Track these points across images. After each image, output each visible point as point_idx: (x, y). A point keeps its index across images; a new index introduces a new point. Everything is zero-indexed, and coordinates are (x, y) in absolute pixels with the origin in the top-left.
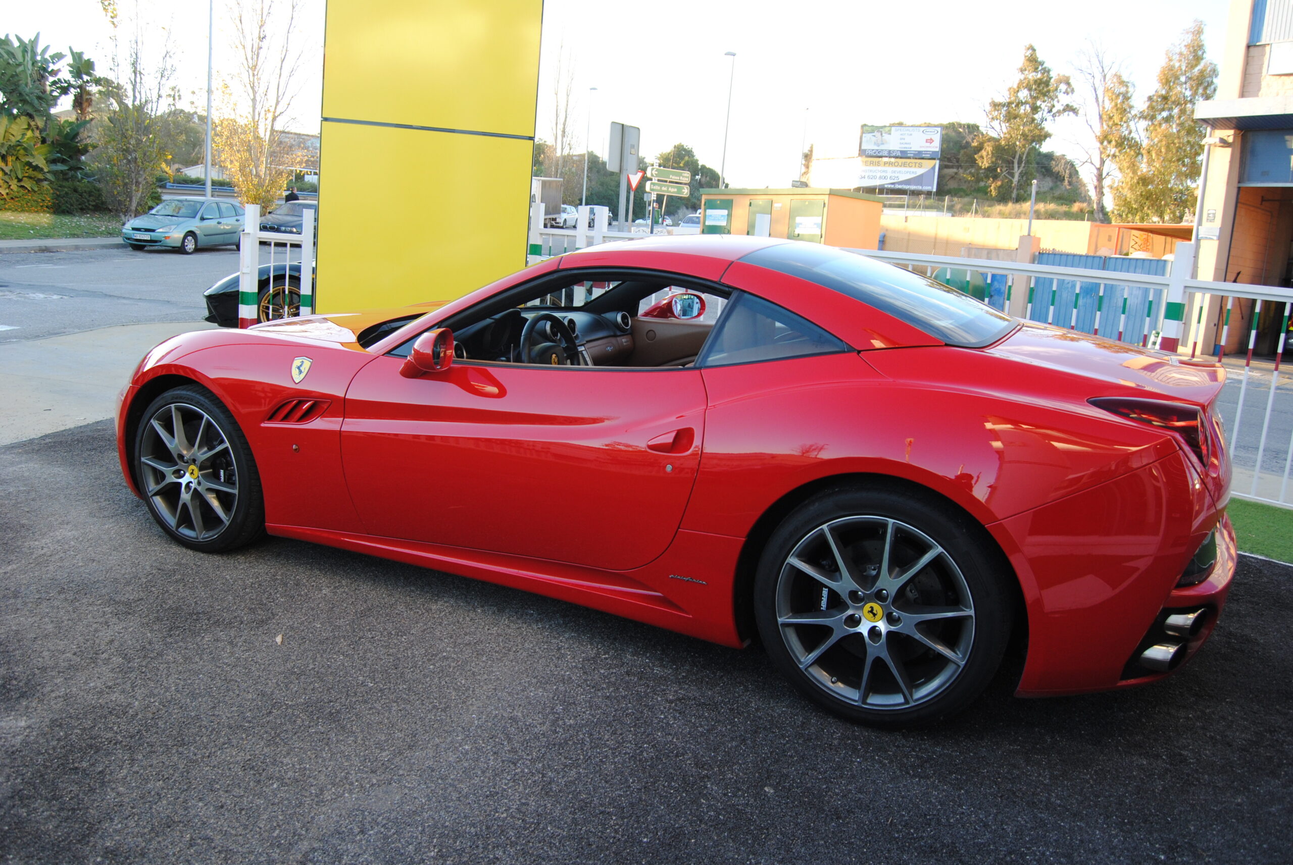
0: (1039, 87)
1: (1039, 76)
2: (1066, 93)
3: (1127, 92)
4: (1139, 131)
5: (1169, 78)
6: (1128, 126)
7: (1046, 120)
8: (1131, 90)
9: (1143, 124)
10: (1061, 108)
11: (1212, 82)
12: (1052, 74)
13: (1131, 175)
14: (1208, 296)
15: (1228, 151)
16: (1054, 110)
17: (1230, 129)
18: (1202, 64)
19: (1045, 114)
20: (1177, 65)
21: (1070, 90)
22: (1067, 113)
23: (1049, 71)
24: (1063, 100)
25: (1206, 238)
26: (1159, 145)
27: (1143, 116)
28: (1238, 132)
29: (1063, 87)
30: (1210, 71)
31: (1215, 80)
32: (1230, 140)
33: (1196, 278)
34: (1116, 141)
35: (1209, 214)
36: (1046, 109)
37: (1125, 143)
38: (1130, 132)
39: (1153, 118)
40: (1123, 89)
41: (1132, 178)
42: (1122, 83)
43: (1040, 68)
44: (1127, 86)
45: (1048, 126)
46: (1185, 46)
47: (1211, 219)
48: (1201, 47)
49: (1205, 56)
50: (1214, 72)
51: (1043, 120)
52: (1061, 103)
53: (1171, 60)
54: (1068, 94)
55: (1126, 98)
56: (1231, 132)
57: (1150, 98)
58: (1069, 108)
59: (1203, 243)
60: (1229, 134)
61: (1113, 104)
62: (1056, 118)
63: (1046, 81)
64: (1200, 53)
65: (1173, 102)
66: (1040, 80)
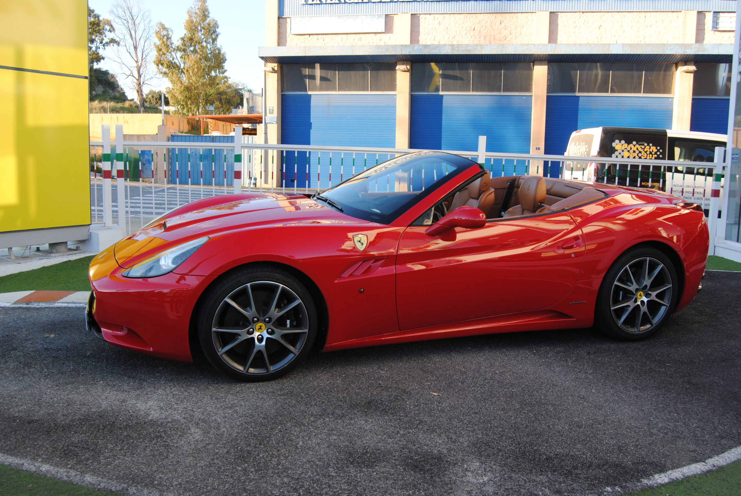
0: (93, 26)
1: (92, 19)
2: (110, 31)
3: (168, 34)
4: (177, 57)
5: (192, 27)
6: (172, 55)
7: (99, 48)
8: (170, 33)
9: (179, 54)
10: (108, 41)
11: (216, 31)
12: (101, 18)
13: (180, 85)
14: (275, 151)
15: (276, 75)
16: (104, 42)
17: (275, 63)
18: (208, 19)
19: (98, 45)
20: (195, 20)
21: (112, 30)
22: (112, 44)
23: (98, 17)
24: (109, 36)
25: (270, 123)
26: (193, 67)
27: (178, 49)
28: (279, 64)
29: (108, 27)
30: (214, 25)
31: (217, 30)
32: (276, 69)
33: (268, 143)
34: (167, 64)
35: (270, 110)
36: (99, 41)
37: (172, 66)
38: (173, 59)
39: (184, 50)
40: (165, 33)
41: (181, 87)
42: (165, 29)
43: (92, 14)
44: (168, 31)
45: (101, 52)
46: (198, 9)
47: (272, 112)
48: (207, 10)
49: (209, 15)
50: (216, 25)
51: (97, 48)
52: (108, 37)
53: (191, 17)
54: (111, 32)
55: (168, 38)
56: (276, 65)
57: (182, 39)
58: (113, 41)
59: (268, 125)
60: (275, 66)
61: (161, 41)
62: (106, 47)
63: (97, 23)
64: (207, 13)
65: (196, 42)
66: (94, 22)
